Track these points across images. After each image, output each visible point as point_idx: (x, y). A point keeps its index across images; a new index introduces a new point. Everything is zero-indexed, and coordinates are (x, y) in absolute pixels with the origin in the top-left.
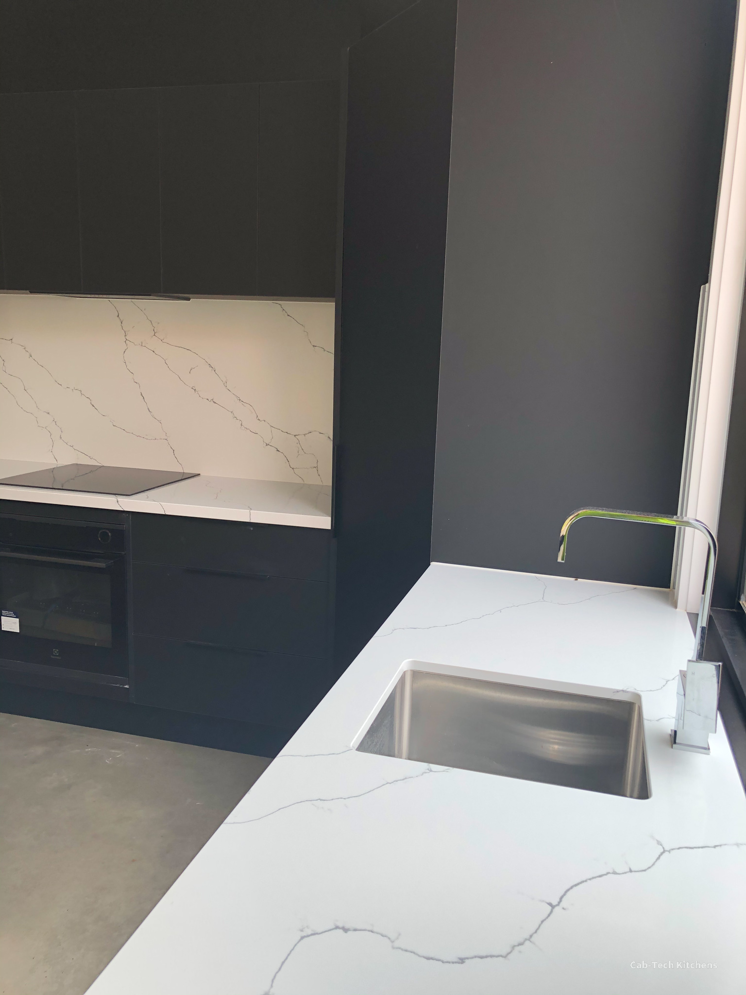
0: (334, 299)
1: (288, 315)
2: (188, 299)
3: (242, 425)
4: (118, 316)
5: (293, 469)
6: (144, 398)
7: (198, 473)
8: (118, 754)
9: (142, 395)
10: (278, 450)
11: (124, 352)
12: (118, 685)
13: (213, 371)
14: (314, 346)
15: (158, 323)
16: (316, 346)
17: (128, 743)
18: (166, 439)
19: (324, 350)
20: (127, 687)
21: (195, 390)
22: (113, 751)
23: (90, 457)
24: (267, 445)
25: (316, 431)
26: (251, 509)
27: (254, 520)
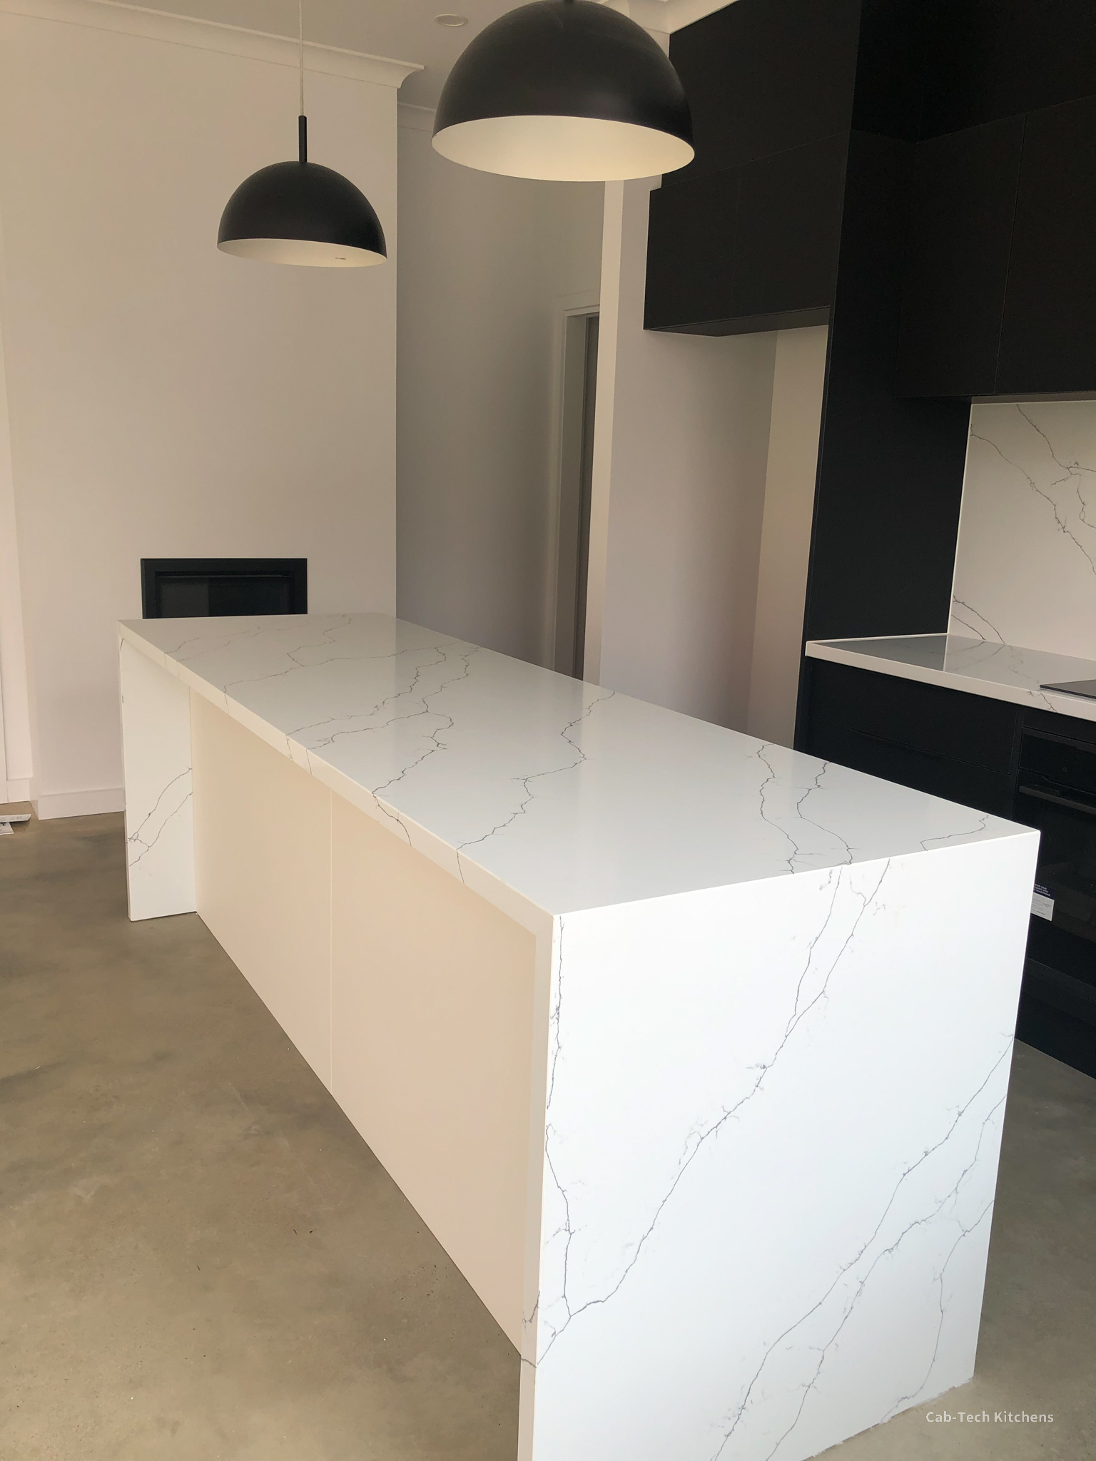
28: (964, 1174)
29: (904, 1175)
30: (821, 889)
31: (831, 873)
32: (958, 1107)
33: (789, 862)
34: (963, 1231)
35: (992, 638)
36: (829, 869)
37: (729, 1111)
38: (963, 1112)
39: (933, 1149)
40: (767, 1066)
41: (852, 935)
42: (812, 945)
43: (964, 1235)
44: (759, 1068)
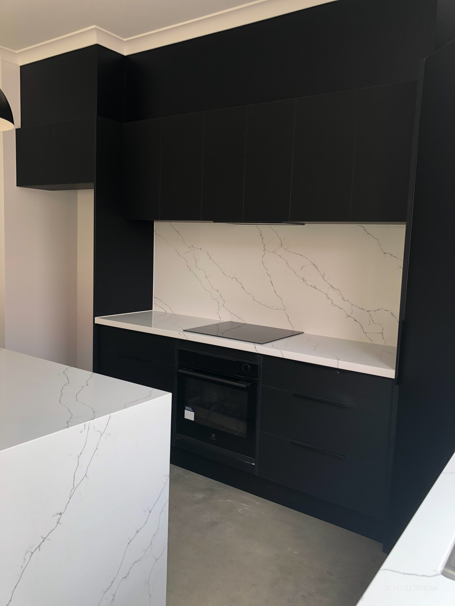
0: (405, 223)
1: (368, 233)
2: (304, 224)
3: (332, 303)
4: (261, 235)
5: (365, 333)
6: (272, 284)
7: (303, 332)
8: (246, 507)
9: (271, 282)
10: (355, 320)
11: (263, 257)
12: (248, 462)
13: (316, 268)
14: (384, 253)
15: (284, 239)
16: (386, 253)
17: (252, 500)
18: (284, 310)
19: (392, 256)
20: (253, 464)
21: (304, 280)
22: (243, 504)
23: (239, 318)
24: (348, 316)
25: (383, 309)
26: (339, 360)
27: (340, 367)
28: (154, 536)
29: (129, 543)
30: (81, 432)
31: (85, 425)
32: (149, 509)
33: (67, 422)
34: (156, 559)
35: (169, 311)
36: (84, 423)
37: (44, 538)
38: (151, 511)
39: (140, 529)
40: (62, 513)
41: (97, 449)
42: (79, 456)
43: (156, 561)
44: (58, 515)
